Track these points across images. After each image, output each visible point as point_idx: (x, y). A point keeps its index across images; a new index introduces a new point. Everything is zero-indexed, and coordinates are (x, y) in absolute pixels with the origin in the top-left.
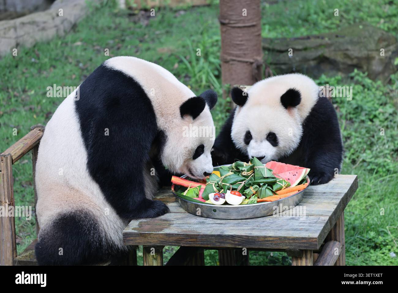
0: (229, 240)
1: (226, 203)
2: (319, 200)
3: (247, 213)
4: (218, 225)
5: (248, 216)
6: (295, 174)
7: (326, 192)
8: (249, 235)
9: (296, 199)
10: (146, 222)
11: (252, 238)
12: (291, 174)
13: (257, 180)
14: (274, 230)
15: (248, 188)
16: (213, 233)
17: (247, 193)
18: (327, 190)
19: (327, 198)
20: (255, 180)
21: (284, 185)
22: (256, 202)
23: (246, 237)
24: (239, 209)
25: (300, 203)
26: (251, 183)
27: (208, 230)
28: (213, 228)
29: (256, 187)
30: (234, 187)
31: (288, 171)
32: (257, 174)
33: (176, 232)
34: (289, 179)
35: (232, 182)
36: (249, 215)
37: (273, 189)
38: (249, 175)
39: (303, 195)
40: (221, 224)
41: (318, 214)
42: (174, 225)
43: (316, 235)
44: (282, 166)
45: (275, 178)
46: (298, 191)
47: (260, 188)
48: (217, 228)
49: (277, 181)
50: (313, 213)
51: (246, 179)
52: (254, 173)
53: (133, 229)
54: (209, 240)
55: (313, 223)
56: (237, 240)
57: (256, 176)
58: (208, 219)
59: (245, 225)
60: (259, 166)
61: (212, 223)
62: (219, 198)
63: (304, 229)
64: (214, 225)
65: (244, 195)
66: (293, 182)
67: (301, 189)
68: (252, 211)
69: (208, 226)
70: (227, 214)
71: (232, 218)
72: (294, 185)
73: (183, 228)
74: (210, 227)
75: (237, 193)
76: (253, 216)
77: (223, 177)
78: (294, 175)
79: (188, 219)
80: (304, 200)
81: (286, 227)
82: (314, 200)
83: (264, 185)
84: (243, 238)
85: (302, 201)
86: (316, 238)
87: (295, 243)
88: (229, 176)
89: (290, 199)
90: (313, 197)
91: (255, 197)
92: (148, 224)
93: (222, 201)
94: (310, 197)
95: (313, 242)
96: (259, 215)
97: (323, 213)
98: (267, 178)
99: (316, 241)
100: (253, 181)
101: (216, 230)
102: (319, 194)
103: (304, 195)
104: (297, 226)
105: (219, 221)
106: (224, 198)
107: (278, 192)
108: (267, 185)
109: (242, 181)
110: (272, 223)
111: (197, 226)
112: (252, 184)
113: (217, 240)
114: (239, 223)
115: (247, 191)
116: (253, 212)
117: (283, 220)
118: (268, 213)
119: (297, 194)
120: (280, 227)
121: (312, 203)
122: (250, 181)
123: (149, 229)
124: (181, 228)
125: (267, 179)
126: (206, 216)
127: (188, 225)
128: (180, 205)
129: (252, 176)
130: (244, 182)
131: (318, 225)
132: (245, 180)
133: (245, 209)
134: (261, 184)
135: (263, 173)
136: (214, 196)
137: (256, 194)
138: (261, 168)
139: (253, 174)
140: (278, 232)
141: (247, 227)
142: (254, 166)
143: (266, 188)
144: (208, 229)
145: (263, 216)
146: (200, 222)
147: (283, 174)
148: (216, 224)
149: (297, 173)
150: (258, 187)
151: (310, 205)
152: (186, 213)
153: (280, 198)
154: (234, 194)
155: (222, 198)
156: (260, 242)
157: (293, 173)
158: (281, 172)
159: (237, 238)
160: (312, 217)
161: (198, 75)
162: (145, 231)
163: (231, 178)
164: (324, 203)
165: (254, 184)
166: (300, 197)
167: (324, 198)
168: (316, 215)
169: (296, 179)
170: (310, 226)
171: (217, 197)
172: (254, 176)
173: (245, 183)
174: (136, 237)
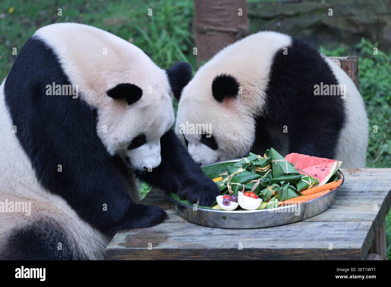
0: (246, 255)
1: (239, 208)
2: (356, 201)
3: (266, 220)
4: (230, 236)
5: (267, 224)
6: (324, 169)
7: (364, 191)
8: (272, 248)
9: (327, 200)
10: (135, 235)
11: (276, 252)
12: (319, 168)
13: (275, 177)
14: (303, 241)
15: (265, 188)
16: (225, 247)
17: (264, 194)
18: (364, 188)
19: (366, 198)
20: (273, 178)
21: (311, 183)
22: (277, 206)
23: (267, 251)
24: (256, 215)
25: (332, 205)
26: (269, 181)
27: (218, 244)
28: (224, 240)
29: (276, 187)
30: (248, 187)
31: (314, 165)
32: (276, 170)
33: (176, 247)
34: (316, 175)
35: (244, 180)
36: (269, 222)
37: (297, 189)
38: (265, 171)
39: (335, 195)
40: (233, 235)
41: (358, 219)
42: (172, 238)
43: (359, 245)
44: (306, 158)
45: (299, 174)
46: (330, 190)
47: (281, 188)
48: (229, 240)
49: (302, 177)
50: (350, 217)
51: (262, 176)
52: (271, 168)
53: (119, 245)
54: (219, 256)
55: (354, 231)
56: (257, 255)
57: (274, 172)
58: (216, 229)
59: (265, 236)
60: (277, 159)
61: (221, 235)
62: (230, 202)
63: (343, 238)
64: (224, 237)
65: (260, 197)
66: (322, 180)
67: (333, 188)
68: (273, 217)
69: (217, 238)
70: (239, 222)
71: (247, 227)
72: (323, 183)
73: (184, 242)
74: (220, 239)
75: (252, 195)
76: (273, 223)
77: (232, 175)
78: (322, 170)
79: (189, 229)
80: (337, 202)
81: (318, 237)
82: (349, 202)
83: (285, 183)
84: (264, 252)
85: (334, 203)
86: (359, 249)
87: (332, 256)
88: (239, 174)
89: (319, 201)
90: (348, 197)
91: (275, 199)
92: (139, 238)
93: (233, 205)
94: (344, 198)
95: (356, 255)
96: (281, 223)
97: (363, 218)
98: (289, 174)
99: (359, 253)
100: (272, 179)
101: (228, 243)
102: (354, 194)
103: (337, 195)
104: (332, 234)
105: (230, 232)
106: (236, 201)
107: (303, 193)
108: (289, 183)
109: (257, 178)
110: (299, 232)
111: (202, 238)
112: (270, 183)
113: (229, 256)
114: (257, 233)
115: (264, 192)
116: (274, 219)
117: (313, 227)
118: (292, 220)
119: (329, 194)
120: (311, 236)
121: (347, 205)
122: (267, 179)
123: (141, 244)
124: (182, 242)
125: (289, 176)
126: (212, 226)
127: (191, 237)
128: (176, 213)
129: (269, 173)
130: (259, 179)
131: (359, 232)
132: (260, 177)
133: (263, 216)
134: (282, 183)
135: (283, 169)
136: (223, 199)
137: (277, 196)
138: (281, 162)
139: (270, 170)
140: (310, 243)
141: (268, 237)
142: (271, 159)
143: (288, 187)
144: (218, 242)
145: (287, 223)
146: (206, 233)
147: (308, 169)
148: (227, 235)
149: (326, 167)
150: (278, 186)
151: (345, 207)
152: (185, 222)
153: (309, 200)
154: (249, 196)
155: (233, 201)
156: (286, 256)
157: (321, 167)
158: (305, 166)
159: (257, 252)
160: (349, 223)
161: (161, 52)
162: (136, 247)
163: (242, 176)
164: (364, 204)
165: (273, 182)
166: (332, 198)
167: (363, 198)
168: (356, 219)
169: (326, 175)
170: (349, 234)
171: (227, 200)
172: (272, 172)
173: (260, 181)
174: (123, 254)
